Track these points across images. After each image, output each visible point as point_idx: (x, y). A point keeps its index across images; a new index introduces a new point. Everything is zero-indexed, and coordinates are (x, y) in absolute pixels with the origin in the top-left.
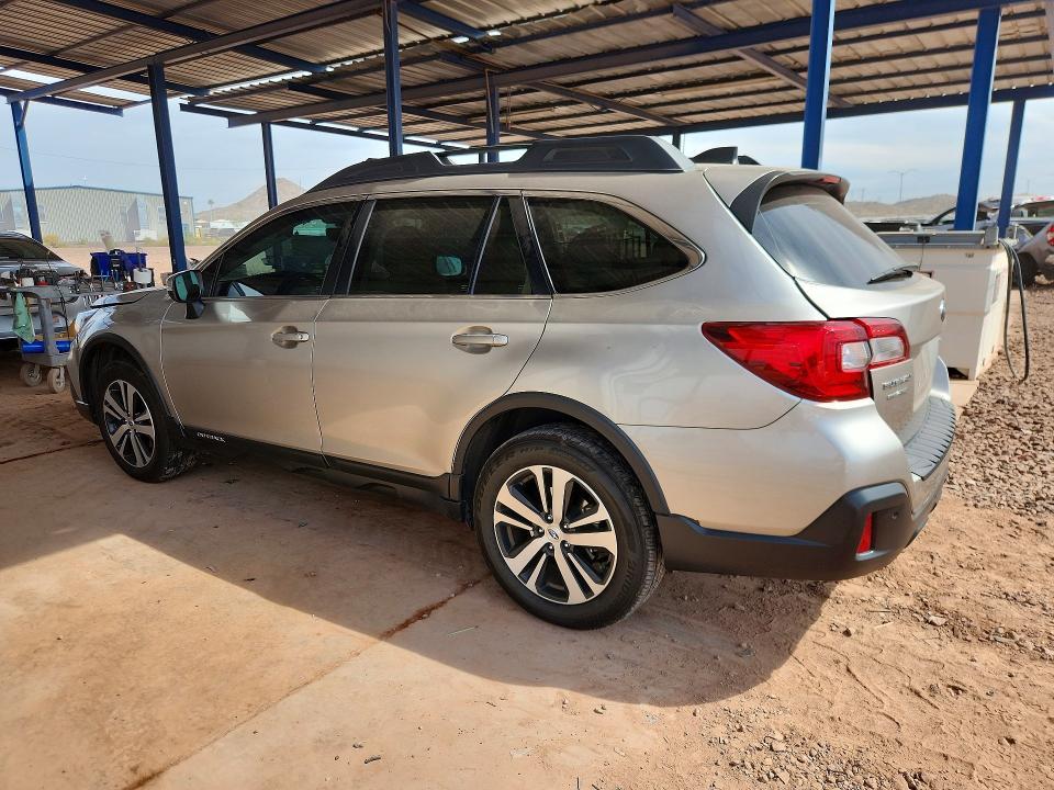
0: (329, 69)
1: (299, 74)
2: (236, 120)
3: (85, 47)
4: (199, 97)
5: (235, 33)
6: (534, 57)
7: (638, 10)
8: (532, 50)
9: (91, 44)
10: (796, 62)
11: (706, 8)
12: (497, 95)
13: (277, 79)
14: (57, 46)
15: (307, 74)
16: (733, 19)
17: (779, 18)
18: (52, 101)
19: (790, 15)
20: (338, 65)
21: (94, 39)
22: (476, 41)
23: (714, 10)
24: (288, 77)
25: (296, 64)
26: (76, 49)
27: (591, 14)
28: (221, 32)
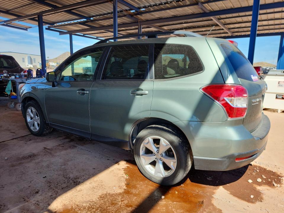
0: (92, 19)
1: (82, 20)
2: (61, 33)
3: (18, 9)
4: (51, 26)
5: (65, 6)
6: (153, 17)
7: (187, 4)
8: (152, 15)
9: (20, 8)
10: (225, 22)
11: (206, 4)
12: (141, 28)
13: (76, 21)
14: (10, 8)
15: (85, 20)
16: (213, 8)
17: (226, 8)
18: (7, 25)
19: (229, 8)
20: (95, 18)
21: (22, 6)
22: (137, 12)
23: (208, 5)
24: (79, 21)
25: (82, 17)
26: (16, 10)
27: (172, 5)
28: (60, 6)
